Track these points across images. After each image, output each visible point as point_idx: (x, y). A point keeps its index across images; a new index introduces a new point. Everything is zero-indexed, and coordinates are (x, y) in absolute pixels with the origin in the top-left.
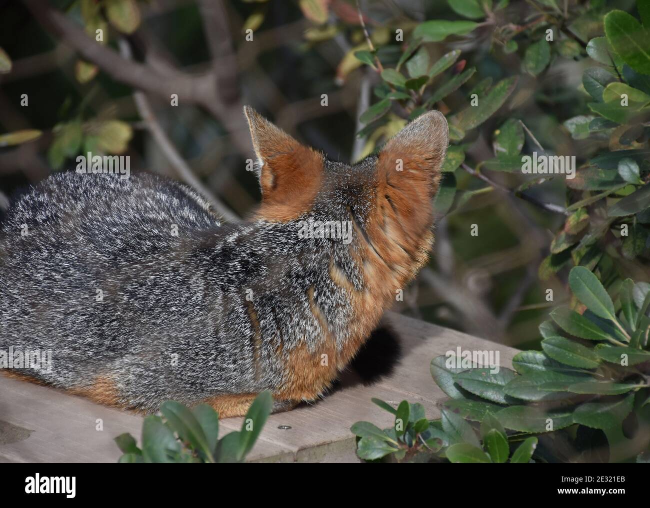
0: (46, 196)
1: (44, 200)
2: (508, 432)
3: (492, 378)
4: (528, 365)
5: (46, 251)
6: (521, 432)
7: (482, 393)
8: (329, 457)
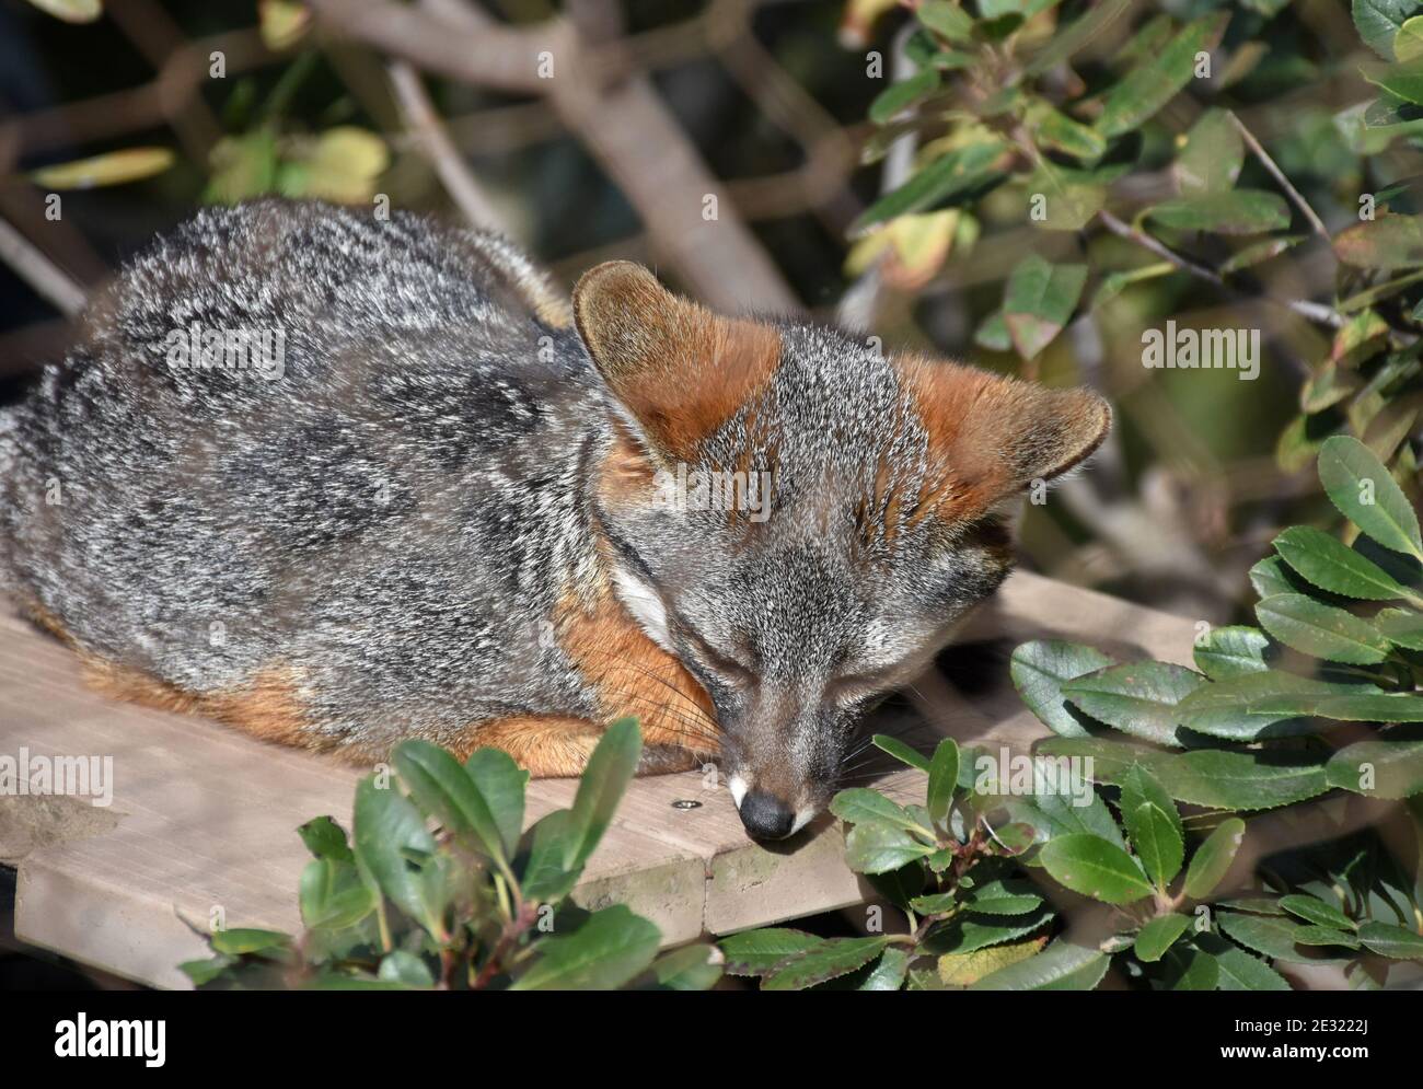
0: (193, 264)
1: (188, 272)
2: (1183, 808)
3: (1149, 689)
4: (1229, 658)
5: (188, 391)
6: (1212, 809)
7: (1126, 722)
8: (786, 871)
